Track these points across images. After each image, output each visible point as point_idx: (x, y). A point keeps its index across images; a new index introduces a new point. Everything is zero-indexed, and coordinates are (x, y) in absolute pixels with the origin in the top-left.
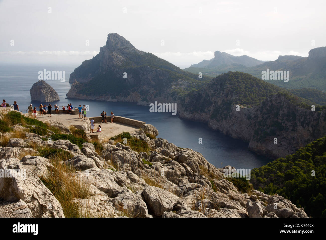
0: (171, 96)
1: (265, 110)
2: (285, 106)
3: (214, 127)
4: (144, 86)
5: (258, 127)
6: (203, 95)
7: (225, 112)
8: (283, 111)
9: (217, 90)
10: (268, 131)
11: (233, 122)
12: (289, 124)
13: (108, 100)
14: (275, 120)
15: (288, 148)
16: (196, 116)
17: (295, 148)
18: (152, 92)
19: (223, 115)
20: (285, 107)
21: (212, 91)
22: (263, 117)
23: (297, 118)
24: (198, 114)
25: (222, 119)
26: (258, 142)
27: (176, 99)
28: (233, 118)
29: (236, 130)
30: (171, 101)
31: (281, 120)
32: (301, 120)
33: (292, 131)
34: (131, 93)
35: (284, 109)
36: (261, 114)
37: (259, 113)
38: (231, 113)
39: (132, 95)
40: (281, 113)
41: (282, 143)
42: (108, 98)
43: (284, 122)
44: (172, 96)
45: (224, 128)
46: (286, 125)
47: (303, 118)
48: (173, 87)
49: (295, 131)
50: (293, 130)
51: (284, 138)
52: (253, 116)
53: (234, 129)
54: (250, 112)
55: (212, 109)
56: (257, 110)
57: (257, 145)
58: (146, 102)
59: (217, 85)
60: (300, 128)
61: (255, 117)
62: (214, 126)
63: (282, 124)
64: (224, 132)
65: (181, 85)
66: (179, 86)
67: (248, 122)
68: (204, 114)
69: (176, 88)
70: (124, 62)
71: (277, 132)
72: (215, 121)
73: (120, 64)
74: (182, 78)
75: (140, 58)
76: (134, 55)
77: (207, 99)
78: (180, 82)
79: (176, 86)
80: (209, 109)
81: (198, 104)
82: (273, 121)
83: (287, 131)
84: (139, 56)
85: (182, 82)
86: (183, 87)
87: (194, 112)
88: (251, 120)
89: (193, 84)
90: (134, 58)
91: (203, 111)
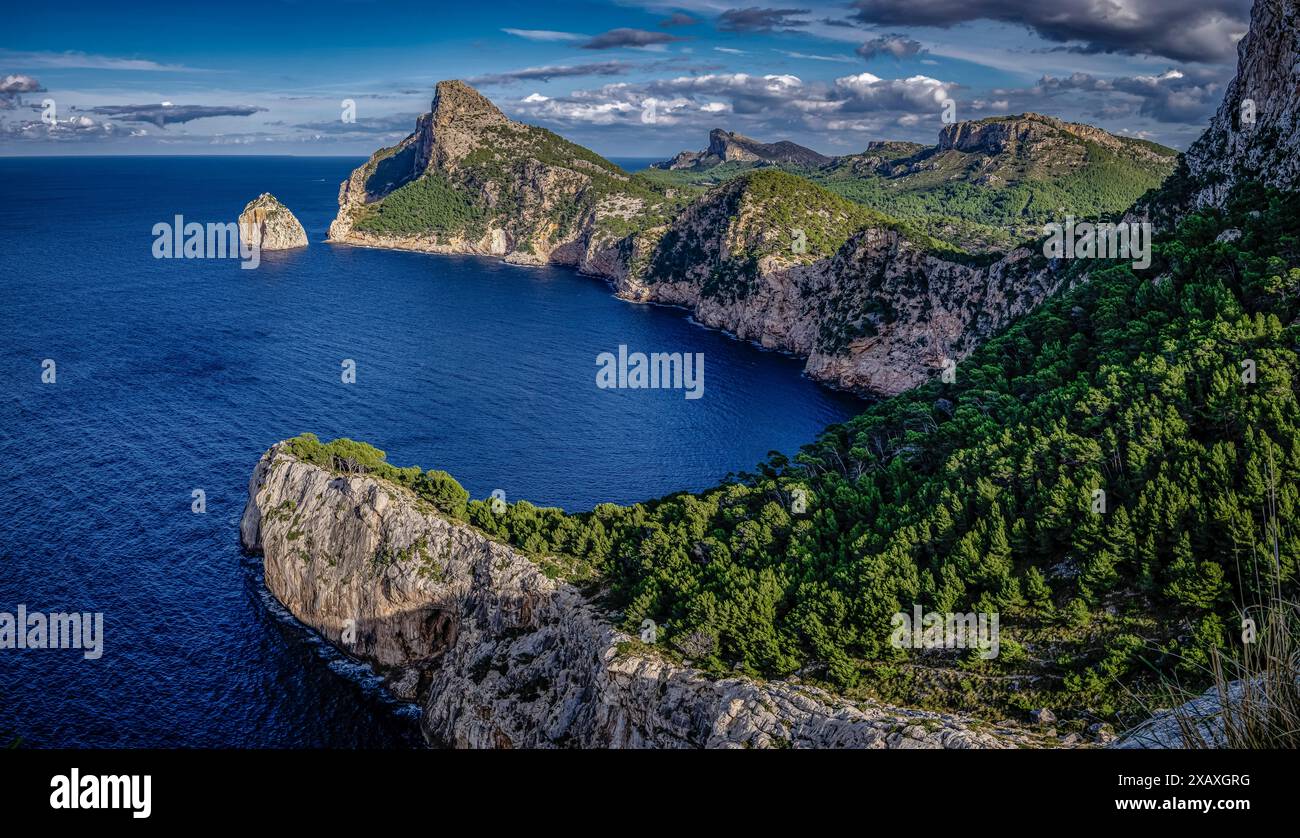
1: (846, 270)
2: (899, 255)
3: (714, 319)
5: (830, 315)
6: (681, 234)
7: (741, 278)
8: (895, 270)
9: (720, 220)
10: (857, 324)
11: (764, 304)
12: (913, 302)
14: (876, 294)
15: (911, 368)
16: (662, 289)
17: (926, 365)
19: (735, 285)
20: (899, 259)
21: (705, 223)
22: (842, 288)
23: (931, 287)
24: (666, 284)
25: (733, 298)
26: (831, 355)
27: (610, 245)
28: (763, 293)
29: (773, 326)
30: (595, 250)
31: (889, 293)
32: (942, 292)
33: (918, 321)
35: (898, 266)
36: (836, 280)
37: (833, 278)
38: (757, 281)
40: (889, 274)
41: (893, 354)
43: (898, 300)
45: (739, 320)
46: (904, 305)
47: (946, 287)
49: (926, 321)
50: (921, 319)
51: (898, 341)
52: (816, 287)
53: (768, 322)
54: (807, 278)
55: (705, 270)
56: (826, 272)
57: (830, 363)
58: (529, 254)
59: (717, 206)
60: (939, 312)
61: (820, 290)
62: (712, 315)
63: (894, 305)
64: (739, 332)
65: (623, 208)
66: (616, 212)
67: (802, 303)
68: (683, 286)
69: (608, 217)
70: (473, 151)
71: (881, 327)
72: (715, 304)
73: (464, 157)
74: (628, 191)
75: (514, 140)
76: (500, 133)
77: (693, 245)
78: (620, 200)
79: (610, 211)
80: (698, 270)
81: (668, 259)
82: (869, 297)
83: (906, 322)
84: (513, 135)
85: (627, 202)
86: (627, 215)
87: (658, 279)
88: (810, 299)
89: (653, 208)
90: (500, 140)
91: (680, 276)
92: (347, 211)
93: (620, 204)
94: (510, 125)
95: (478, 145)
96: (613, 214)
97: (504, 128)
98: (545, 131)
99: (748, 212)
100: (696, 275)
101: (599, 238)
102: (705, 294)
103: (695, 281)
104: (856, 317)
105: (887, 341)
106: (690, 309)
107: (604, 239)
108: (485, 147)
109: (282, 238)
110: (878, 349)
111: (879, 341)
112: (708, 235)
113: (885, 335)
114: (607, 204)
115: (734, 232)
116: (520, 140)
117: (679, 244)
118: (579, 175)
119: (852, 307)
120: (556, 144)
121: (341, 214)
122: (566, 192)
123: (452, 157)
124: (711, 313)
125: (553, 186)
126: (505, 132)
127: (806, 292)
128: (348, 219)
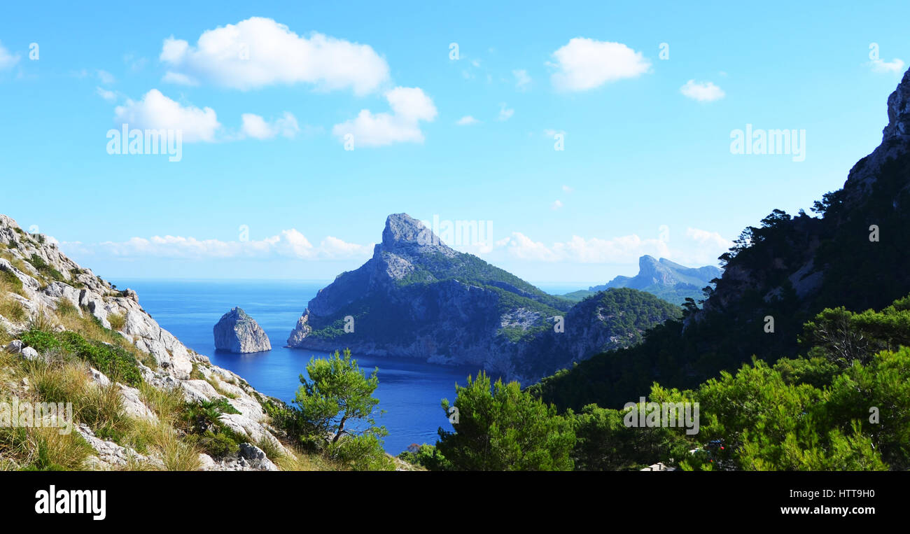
0: (495, 343)
4: (445, 323)
13: (370, 352)
18: (461, 335)
27: (506, 349)
30: (495, 354)
34: (418, 338)
39: (419, 341)
42: (369, 348)
44: (498, 344)
48: (505, 324)
58: (445, 356)
66: (516, 323)
69: (509, 327)
79: (512, 322)
86: (525, 325)
107: (502, 344)
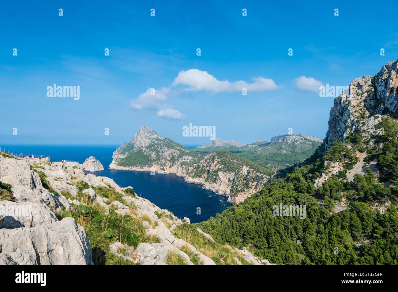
1: (238, 175)
4: (162, 160)
5: (234, 187)
7: (214, 177)
10: (240, 189)
11: (219, 183)
12: (253, 184)
14: (245, 182)
16: (196, 180)
18: (168, 164)
19: (213, 179)
20: (250, 173)
22: (237, 180)
23: (258, 180)
24: (197, 178)
25: (212, 182)
26: (234, 196)
28: (219, 181)
30: (180, 170)
31: (248, 182)
32: (260, 182)
33: (255, 189)
34: (154, 165)
35: (250, 175)
36: (236, 178)
38: (218, 178)
40: (248, 177)
43: (250, 183)
45: (214, 187)
46: (251, 185)
47: (261, 180)
48: (182, 160)
51: (250, 193)
52: (232, 179)
53: (220, 188)
54: (230, 177)
55: (206, 175)
57: (233, 198)
58: (163, 171)
60: (259, 187)
63: (249, 185)
64: (214, 190)
65: (188, 159)
66: (186, 160)
67: (228, 183)
68: (201, 179)
69: (183, 162)
70: (150, 145)
71: (246, 190)
72: (208, 183)
73: (147, 146)
74: (188, 154)
75: (161, 141)
76: (157, 140)
77: (203, 169)
78: (187, 157)
79: (184, 160)
80: (204, 175)
81: (197, 172)
82: (243, 183)
83: (252, 189)
84: (160, 140)
85: (188, 157)
86: (188, 161)
87: (195, 177)
88: (230, 182)
89: (195, 159)
90: (157, 141)
91: (200, 176)
92: (115, 160)
93: (186, 158)
94: (160, 138)
95: (151, 143)
96: (185, 161)
97: (158, 138)
98: (169, 139)
99: (216, 161)
100: (204, 176)
101: (181, 167)
102: (206, 181)
103: (204, 178)
104: (239, 187)
105: (247, 193)
106: (202, 185)
108: (153, 143)
109: (96, 168)
110: (245, 195)
111: (245, 193)
112: (207, 166)
113: (247, 192)
114: (183, 158)
115: (213, 165)
116: (162, 141)
117: (200, 168)
118: (177, 151)
119: (239, 185)
120: (171, 142)
121: (113, 161)
122: (173, 155)
123: (144, 146)
124: (207, 186)
125: (170, 154)
126: (158, 139)
127: (229, 181)
128: (115, 162)
